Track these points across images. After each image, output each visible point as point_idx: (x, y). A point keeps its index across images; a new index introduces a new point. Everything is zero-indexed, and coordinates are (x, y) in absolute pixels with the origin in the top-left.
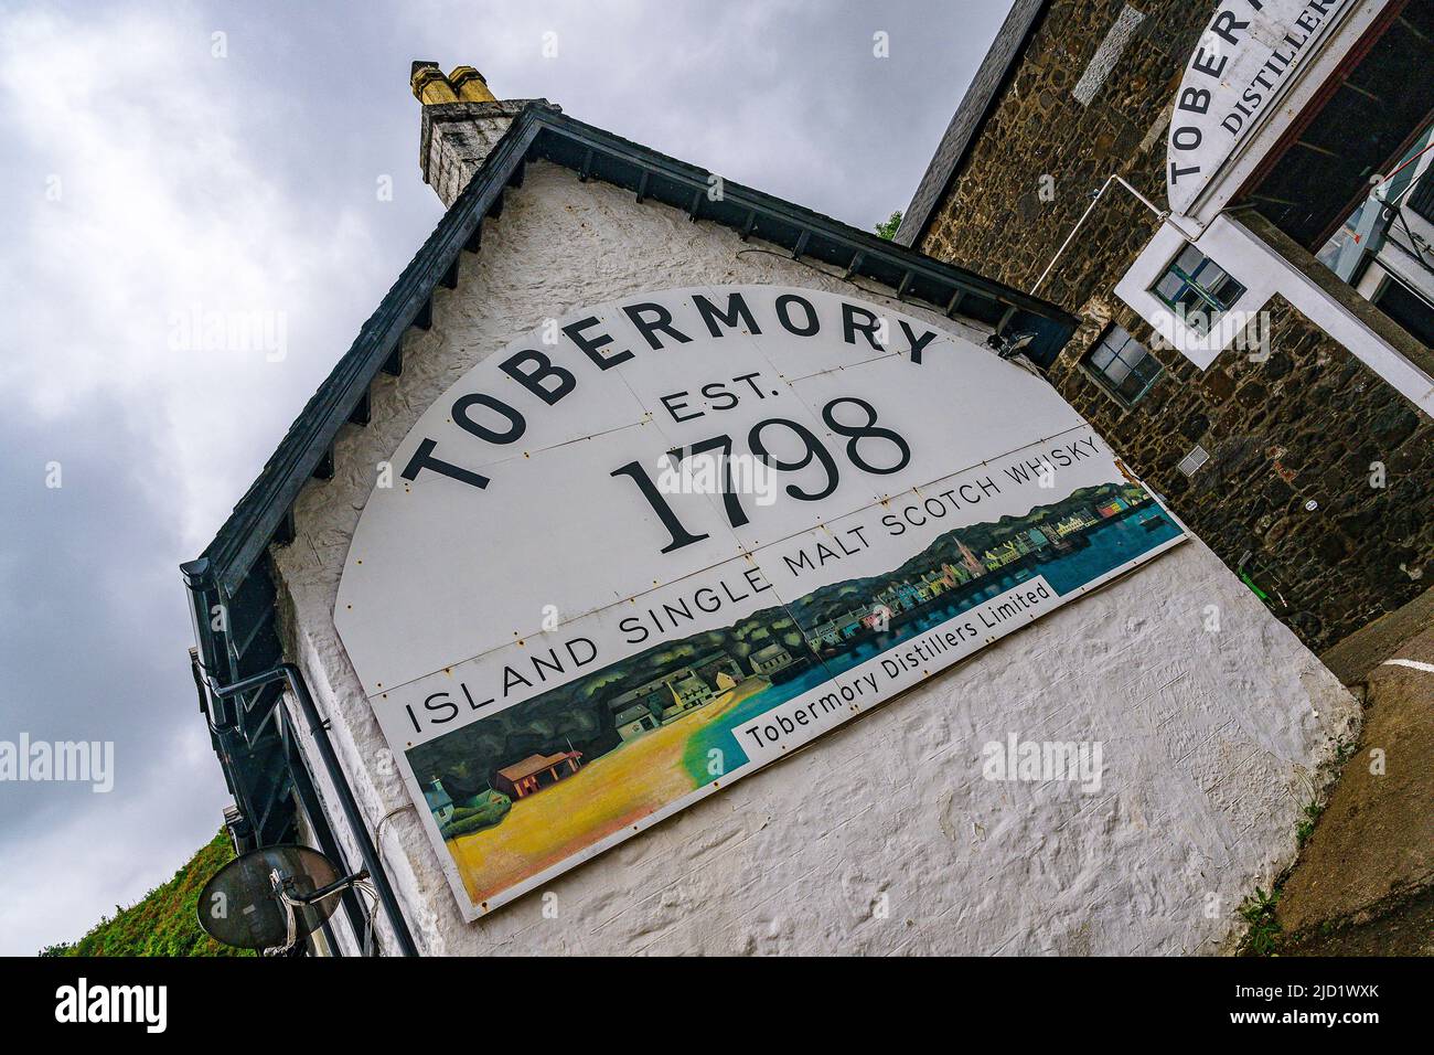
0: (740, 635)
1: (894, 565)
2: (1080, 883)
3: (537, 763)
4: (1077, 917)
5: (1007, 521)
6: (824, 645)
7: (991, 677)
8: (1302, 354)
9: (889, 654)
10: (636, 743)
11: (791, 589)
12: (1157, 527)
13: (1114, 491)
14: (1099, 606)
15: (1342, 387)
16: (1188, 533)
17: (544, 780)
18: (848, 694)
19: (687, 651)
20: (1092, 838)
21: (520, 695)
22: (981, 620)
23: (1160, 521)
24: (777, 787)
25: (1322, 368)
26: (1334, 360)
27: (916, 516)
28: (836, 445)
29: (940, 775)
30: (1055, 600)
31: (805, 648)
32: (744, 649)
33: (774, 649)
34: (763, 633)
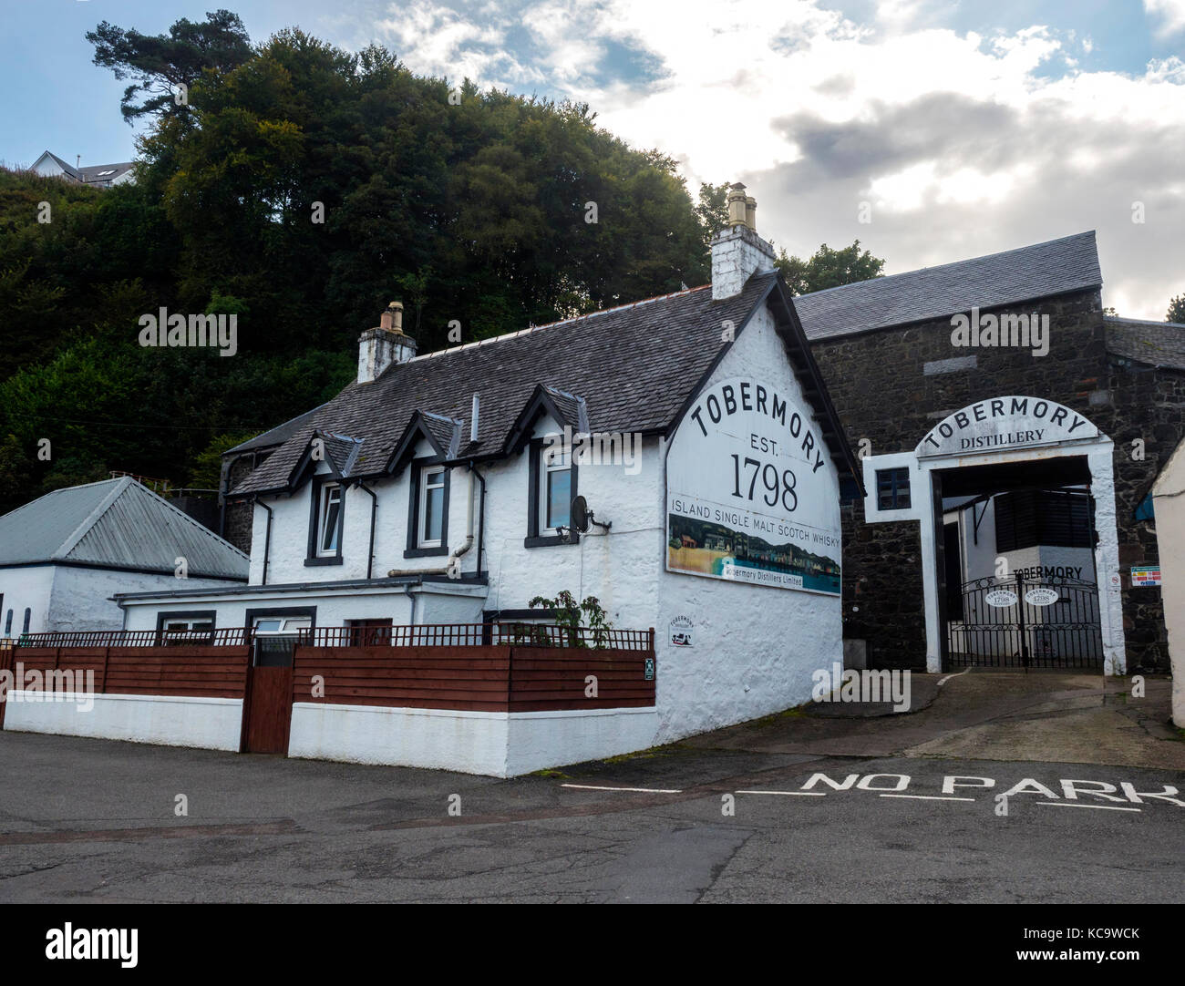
0: (736, 536)
1: (775, 544)
2: (764, 667)
3: (688, 539)
4: (759, 675)
5: (805, 551)
6: (750, 556)
7: (775, 597)
8: (906, 550)
9: (761, 571)
10: (706, 551)
11: (752, 532)
12: (835, 587)
13: (833, 565)
14: (807, 598)
15: (908, 575)
16: (840, 595)
17: (689, 545)
18: (749, 575)
19: (725, 532)
20: (771, 659)
21: (691, 516)
22: (785, 579)
23: (836, 585)
24: (723, 588)
25: (908, 562)
26: (915, 563)
27: (787, 531)
28: (782, 488)
29: (752, 615)
30: (800, 587)
31: (745, 552)
32: (736, 542)
33: (740, 547)
34: (740, 540)
